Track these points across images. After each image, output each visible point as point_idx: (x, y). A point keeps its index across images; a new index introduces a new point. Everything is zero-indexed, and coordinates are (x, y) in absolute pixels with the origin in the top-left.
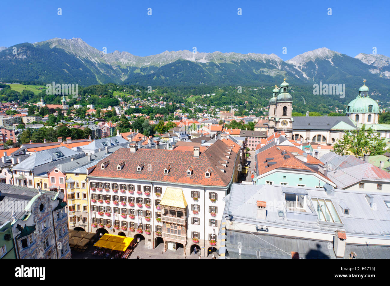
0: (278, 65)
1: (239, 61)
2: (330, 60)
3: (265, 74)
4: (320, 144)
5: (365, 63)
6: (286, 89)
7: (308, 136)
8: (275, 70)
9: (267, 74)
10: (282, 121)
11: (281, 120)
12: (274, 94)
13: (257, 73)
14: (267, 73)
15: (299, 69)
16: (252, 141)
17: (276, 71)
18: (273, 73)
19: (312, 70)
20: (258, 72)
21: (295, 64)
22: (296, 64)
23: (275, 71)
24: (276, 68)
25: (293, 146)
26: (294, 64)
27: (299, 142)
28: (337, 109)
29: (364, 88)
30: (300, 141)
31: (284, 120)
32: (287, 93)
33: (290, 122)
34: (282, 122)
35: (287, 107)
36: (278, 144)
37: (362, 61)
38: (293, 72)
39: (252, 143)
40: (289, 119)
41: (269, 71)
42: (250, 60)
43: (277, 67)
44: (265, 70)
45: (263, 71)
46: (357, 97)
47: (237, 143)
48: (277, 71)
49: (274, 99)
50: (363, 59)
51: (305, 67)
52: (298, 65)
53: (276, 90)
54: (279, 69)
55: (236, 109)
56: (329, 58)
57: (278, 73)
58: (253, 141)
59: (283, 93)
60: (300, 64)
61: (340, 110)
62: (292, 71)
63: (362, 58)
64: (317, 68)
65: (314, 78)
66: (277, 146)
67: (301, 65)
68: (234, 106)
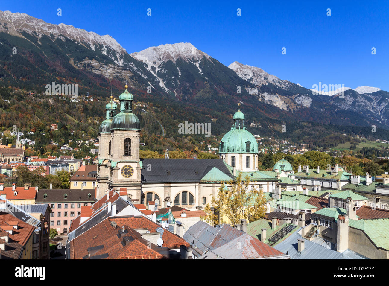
0: (118, 58)
1: (40, 36)
2: (197, 64)
3: (94, 71)
4: (186, 208)
5: (241, 77)
6: (129, 104)
7: (167, 196)
8: (112, 66)
9: (99, 72)
10: (124, 168)
11: (121, 166)
12: (108, 112)
13: (77, 68)
14: (99, 70)
15: (152, 72)
16: (63, 214)
17: (114, 68)
18: (108, 72)
19: (173, 77)
20: (80, 66)
21: (146, 61)
22: (148, 62)
23: (112, 69)
24: (115, 64)
25: (140, 217)
26: (144, 62)
27: (152, 207)
28: (209, 146)
29: (239, 115)
30: (154, 205)
31: (126, 166)
32: (131, 112)
33: (137, 168)
34: (122, 170)
35: (132, 139)
36: (114, 214)
37: (237, 73)
38: (143, 76)
39: (63, 218)
40: (136, 164)
41: (101, 66)
42: (62, 38)
43: (116, 62)
44: (94, 63)
45: (89, 65)
46: (232, 128)
47: (27, 219)
48: (116, 70)
49: (108, 122)
50: (239, 70)
51: (162, 70)
52: (151, 64)
53: (111, 105)
54: (119, 66)
55: (28, 140)
56: (196, 61)
57: (118, 72)
58: (66, 214)
59: (125, 112)
60: (155, 63)
61: (213, 149)
62: (142, 74)
63: (237, 69)
64: (180, 74)
65: (176, 91)
66: (111, 220)
67: (156, 66)
68: (25, 132)
